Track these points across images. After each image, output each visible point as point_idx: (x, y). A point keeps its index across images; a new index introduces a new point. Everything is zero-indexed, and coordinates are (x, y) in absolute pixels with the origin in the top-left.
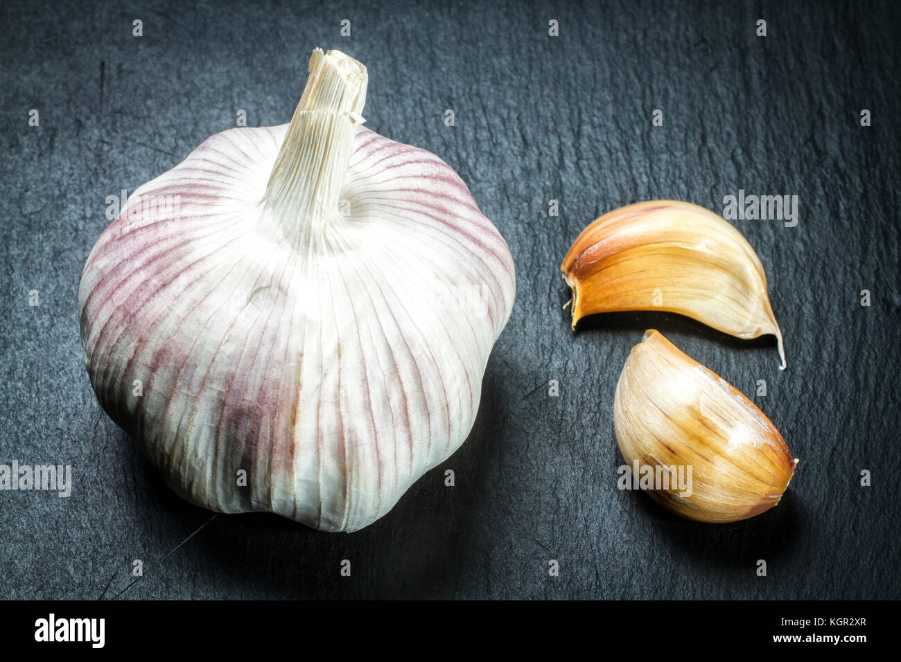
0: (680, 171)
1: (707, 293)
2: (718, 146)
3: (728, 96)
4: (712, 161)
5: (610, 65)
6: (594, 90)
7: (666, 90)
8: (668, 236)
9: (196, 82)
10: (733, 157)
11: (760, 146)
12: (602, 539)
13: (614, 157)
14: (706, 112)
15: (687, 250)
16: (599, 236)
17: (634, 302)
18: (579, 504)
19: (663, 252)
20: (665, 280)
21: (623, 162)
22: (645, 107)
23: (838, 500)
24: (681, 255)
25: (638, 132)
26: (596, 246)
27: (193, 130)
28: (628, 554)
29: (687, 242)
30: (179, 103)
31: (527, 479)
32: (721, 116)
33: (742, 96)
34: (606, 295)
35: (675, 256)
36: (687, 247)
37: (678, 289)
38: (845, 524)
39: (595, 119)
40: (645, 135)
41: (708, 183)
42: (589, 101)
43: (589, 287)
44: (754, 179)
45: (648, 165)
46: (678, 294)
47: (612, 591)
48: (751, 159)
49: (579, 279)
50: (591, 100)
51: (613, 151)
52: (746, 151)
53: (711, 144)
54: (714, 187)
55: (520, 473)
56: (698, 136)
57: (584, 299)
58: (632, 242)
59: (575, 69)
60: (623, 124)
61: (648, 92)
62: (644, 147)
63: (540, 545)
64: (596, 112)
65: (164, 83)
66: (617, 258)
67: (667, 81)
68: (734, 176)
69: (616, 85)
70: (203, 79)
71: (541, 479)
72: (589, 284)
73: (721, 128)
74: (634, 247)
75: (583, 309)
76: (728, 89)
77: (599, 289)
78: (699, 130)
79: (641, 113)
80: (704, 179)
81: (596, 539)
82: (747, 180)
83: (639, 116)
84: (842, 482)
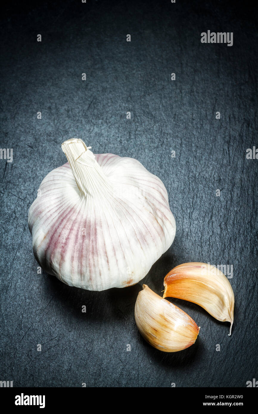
0: (200, 229)
1: (210, 301)
2: (216, 220)
3: (224, 201)
4: (212, 226)
5: (184, 185)
6: (176, 194)
7: (202, 197)
8: (199, 278)
9: (37, 174)
10: (220, 226)
11: (231, 222)
12: (142, 362)
13: (178, 220)
14: (215, 207)
15: (205, 285)
16: (177, 271)
17: (184, 297)
18: (137, 348)
19: (197, 284)
20: (196, 293)
21: (181, 222)
22: (193, 202)
23: (228, 359)
24: (202, 286)
25: (188, 211)
26: (175, 275)
27: (33, 192)
28: (150, 368)
29: (206, 283)
30: (30, 181)
31: (121, 336)
32: (220, 209)
33: (229, 202)
34: (175, 292)
35: (200, 286)
36: (205, 284)
37: (200, 297)
38: (229, 368)
39: (174, 205)
40: (191, 213)
41: (209, 234)
42: (173, 198)
43: (170, 288)
44: (226, 235)
45: (189, 225)
46: (199, 299)
47: (142, 381)
48: (227, 227)
49: (167, 284)
50: (174, 197)
51: (178, 218)
52: (226, 224)
53: (214, 219)
54: (211, 236)
55: (119, 334)
56: (210, 216)
57: (168, 291)
58: (187, 277)
59: (171, 184)
60: (184, 208)
61: (195, 197)
62: (189, 218)
63: (121, 361)
64: (175, 202)
65: (26, 173)
66: (181, 281)
67: (203, 193)
68: (219, 233)
69: (185, 193)
70: (40, 173)
71: (126, 337)
72: (171, 287)
73: (219, 213)
74: (187, 279)
75: (167, 294)
76: (224, 199)
77: (173, 289)
78: (210, 214)
79: (191, 204)
80: (208, 233)
81: (140, 361)
82: (224, 235)
83: (190, 206)
84: (231, 352)
